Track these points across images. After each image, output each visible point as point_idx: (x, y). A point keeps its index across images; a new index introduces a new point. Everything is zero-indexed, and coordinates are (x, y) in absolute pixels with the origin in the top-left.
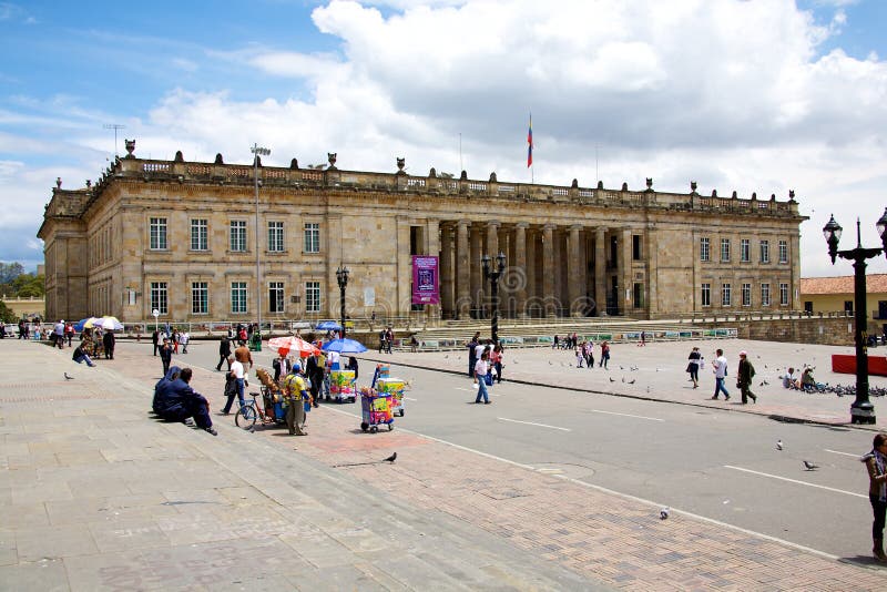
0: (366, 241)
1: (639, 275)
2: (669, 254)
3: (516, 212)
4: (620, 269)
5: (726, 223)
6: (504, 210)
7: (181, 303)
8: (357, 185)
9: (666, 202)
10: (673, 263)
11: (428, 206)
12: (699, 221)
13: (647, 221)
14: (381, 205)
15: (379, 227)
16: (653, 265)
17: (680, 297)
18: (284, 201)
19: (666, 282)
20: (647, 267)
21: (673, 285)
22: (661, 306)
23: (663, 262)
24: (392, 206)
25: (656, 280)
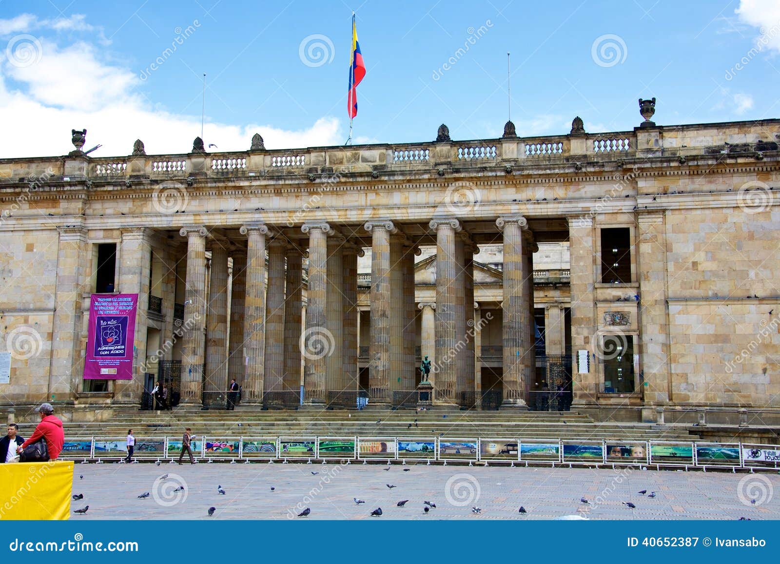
1: (619, 318)
3: (300, 202)
6: (273, 201)
9: (693, 144)
10: (723, 287)
11: (125, 206)
13: (638, 193)
15: (30, 248)
16: (652, 290)
17: (746, 369)
19: (698, 329)
20: (639, 298)
21: (721, 339)
22: (680, 389)
23: (684, 285)
24: (52, 211)
25: (666, 327)
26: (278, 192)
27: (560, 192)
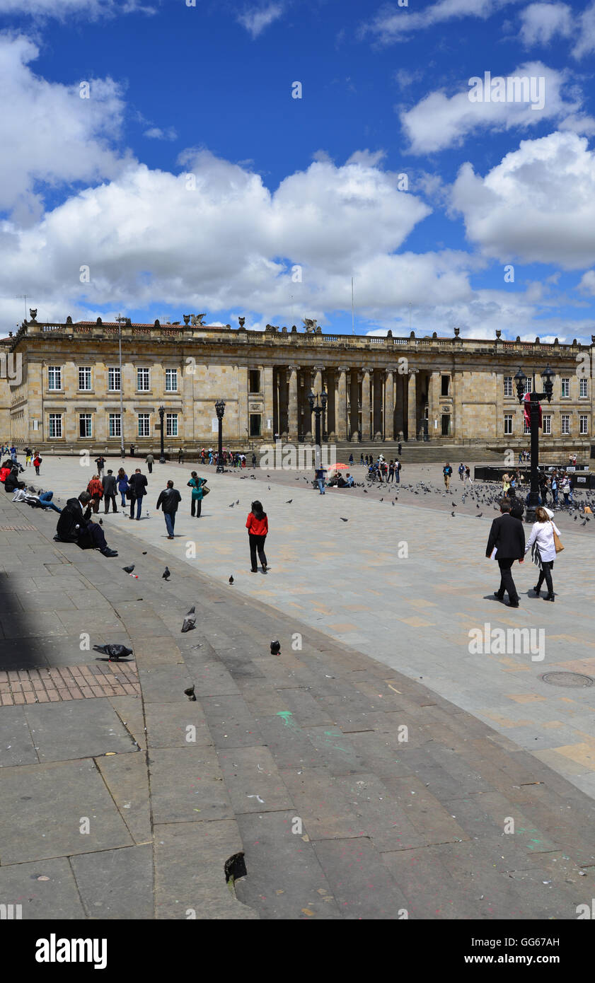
0: (214, 382)
1: (447, 409)
2: (474, 391)
3: (338, 358)
4: (430, 403)
5: (528, 364)
6: (328, 357)
7: (71, 429)
8: (206, 339)
9: (472, 347)
10: (477, 399)
11: (264, 354)
12: (502, 362)
13: (454, 364)
14: (226, 355)
15: (224, 371)
16: (458, 399)
17: (483, 427)
18: (150, 353)
19: (470, 415)
20: (454, 401)
21: (477, 416)
22: (465, 434)
23: (468, 397)
24: (234, 355)
25: (461, 413)
26: (330, 353)
27: (429, 361)
